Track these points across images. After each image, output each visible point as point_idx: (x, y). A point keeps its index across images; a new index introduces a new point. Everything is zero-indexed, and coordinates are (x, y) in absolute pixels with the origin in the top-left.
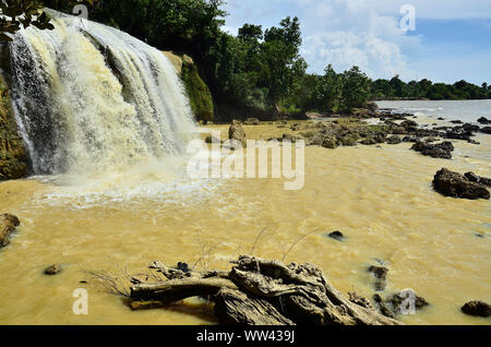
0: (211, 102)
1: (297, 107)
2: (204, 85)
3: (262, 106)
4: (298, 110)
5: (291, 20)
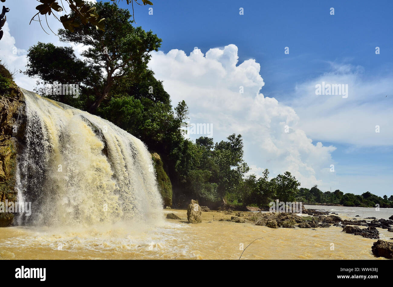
0: (171, 191)
1: (239, 201)
2: (167, 177)
3: (212, 197)
4: (241, 204)
5: (236, 137)
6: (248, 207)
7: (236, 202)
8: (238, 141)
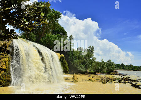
0: (68, 68)
1: (93, 71)
2: (67, 63)
3: (83, 70)
4: (94, 72)
5: (91, 47)
6: (96, 73)
7: (92, 71)
8: (92, 48)
